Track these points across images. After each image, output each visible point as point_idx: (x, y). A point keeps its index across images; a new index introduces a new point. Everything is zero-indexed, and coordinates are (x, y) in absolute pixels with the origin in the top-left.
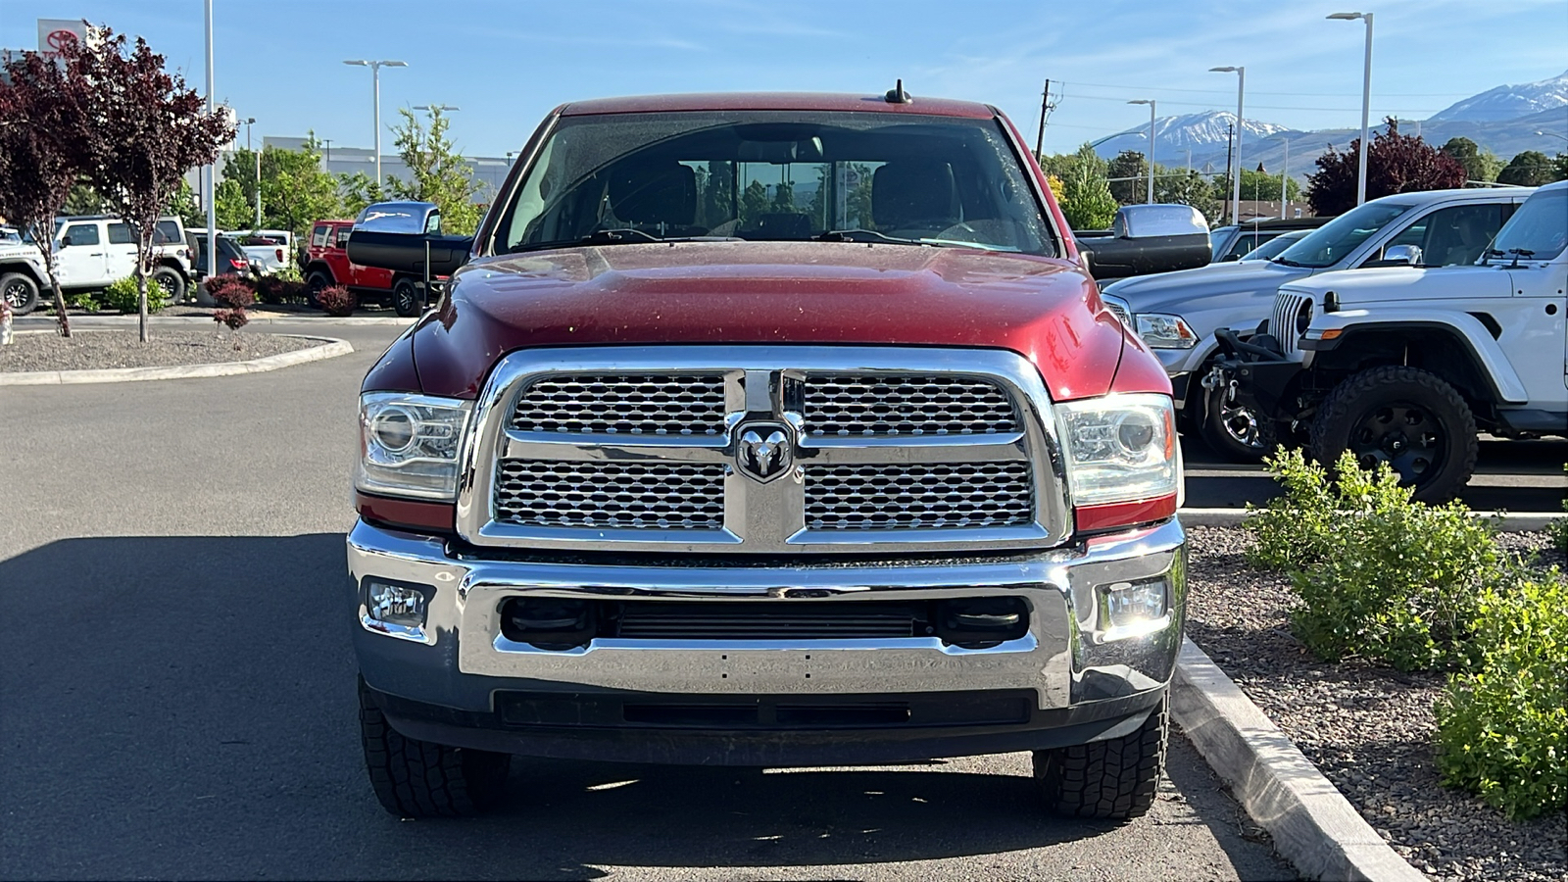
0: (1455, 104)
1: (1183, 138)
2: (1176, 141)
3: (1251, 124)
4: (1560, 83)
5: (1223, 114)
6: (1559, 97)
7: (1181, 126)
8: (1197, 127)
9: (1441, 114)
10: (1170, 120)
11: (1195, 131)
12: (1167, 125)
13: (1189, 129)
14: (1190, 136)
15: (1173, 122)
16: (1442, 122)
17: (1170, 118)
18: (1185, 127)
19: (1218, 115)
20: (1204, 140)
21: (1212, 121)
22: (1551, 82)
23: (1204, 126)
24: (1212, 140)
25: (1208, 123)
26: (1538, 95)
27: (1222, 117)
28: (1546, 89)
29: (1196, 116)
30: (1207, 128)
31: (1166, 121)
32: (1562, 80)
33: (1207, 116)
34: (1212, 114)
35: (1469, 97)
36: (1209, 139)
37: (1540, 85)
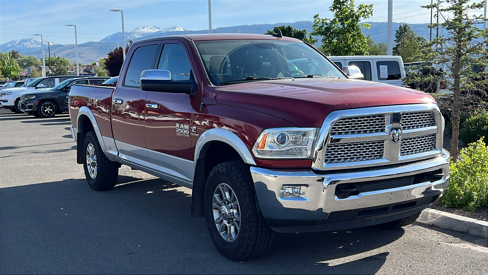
0: (107, 37)
1: (23, 47)
2: (21, 47)
3: (45, 42)
4: (136, 31)
5: (36, 39)
6: (136, 36)
7: (22, 43)
8: (27, 43)
9: (103, 40)
10: (18, 41)
11: (27, 44)
12: (17, 42)
13: (25, 44)
14: (25, 46)
15: (19, 41)
16: (103, 42)
17: (18, 40)
18: (23, 43)
19: (34, 39)
20: (30, 47)
21: (32, 41)
22: (133, 31)
23: (30, 43)
24: (33, 47)
25: (31, 42)
26: (130, 35)
27: (35, 40)
28: (132, 33)
29: (27, 39)
30: (31, 43)
31: (17, 41)
32: (136, 30)
33: (30, 40)
34: (32, 39)
35: (110, 35)
36: (32, 47)
37: (130, 32)
